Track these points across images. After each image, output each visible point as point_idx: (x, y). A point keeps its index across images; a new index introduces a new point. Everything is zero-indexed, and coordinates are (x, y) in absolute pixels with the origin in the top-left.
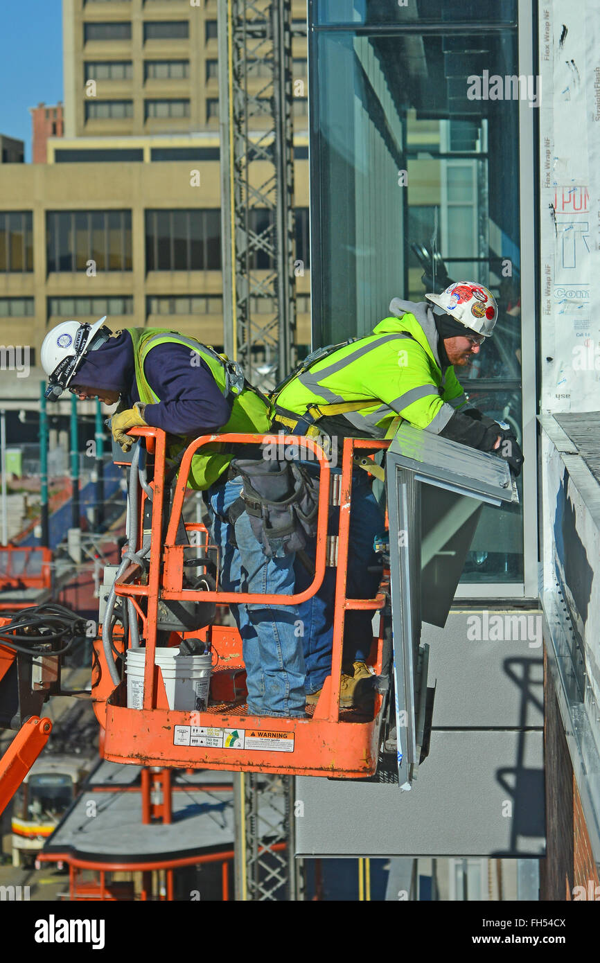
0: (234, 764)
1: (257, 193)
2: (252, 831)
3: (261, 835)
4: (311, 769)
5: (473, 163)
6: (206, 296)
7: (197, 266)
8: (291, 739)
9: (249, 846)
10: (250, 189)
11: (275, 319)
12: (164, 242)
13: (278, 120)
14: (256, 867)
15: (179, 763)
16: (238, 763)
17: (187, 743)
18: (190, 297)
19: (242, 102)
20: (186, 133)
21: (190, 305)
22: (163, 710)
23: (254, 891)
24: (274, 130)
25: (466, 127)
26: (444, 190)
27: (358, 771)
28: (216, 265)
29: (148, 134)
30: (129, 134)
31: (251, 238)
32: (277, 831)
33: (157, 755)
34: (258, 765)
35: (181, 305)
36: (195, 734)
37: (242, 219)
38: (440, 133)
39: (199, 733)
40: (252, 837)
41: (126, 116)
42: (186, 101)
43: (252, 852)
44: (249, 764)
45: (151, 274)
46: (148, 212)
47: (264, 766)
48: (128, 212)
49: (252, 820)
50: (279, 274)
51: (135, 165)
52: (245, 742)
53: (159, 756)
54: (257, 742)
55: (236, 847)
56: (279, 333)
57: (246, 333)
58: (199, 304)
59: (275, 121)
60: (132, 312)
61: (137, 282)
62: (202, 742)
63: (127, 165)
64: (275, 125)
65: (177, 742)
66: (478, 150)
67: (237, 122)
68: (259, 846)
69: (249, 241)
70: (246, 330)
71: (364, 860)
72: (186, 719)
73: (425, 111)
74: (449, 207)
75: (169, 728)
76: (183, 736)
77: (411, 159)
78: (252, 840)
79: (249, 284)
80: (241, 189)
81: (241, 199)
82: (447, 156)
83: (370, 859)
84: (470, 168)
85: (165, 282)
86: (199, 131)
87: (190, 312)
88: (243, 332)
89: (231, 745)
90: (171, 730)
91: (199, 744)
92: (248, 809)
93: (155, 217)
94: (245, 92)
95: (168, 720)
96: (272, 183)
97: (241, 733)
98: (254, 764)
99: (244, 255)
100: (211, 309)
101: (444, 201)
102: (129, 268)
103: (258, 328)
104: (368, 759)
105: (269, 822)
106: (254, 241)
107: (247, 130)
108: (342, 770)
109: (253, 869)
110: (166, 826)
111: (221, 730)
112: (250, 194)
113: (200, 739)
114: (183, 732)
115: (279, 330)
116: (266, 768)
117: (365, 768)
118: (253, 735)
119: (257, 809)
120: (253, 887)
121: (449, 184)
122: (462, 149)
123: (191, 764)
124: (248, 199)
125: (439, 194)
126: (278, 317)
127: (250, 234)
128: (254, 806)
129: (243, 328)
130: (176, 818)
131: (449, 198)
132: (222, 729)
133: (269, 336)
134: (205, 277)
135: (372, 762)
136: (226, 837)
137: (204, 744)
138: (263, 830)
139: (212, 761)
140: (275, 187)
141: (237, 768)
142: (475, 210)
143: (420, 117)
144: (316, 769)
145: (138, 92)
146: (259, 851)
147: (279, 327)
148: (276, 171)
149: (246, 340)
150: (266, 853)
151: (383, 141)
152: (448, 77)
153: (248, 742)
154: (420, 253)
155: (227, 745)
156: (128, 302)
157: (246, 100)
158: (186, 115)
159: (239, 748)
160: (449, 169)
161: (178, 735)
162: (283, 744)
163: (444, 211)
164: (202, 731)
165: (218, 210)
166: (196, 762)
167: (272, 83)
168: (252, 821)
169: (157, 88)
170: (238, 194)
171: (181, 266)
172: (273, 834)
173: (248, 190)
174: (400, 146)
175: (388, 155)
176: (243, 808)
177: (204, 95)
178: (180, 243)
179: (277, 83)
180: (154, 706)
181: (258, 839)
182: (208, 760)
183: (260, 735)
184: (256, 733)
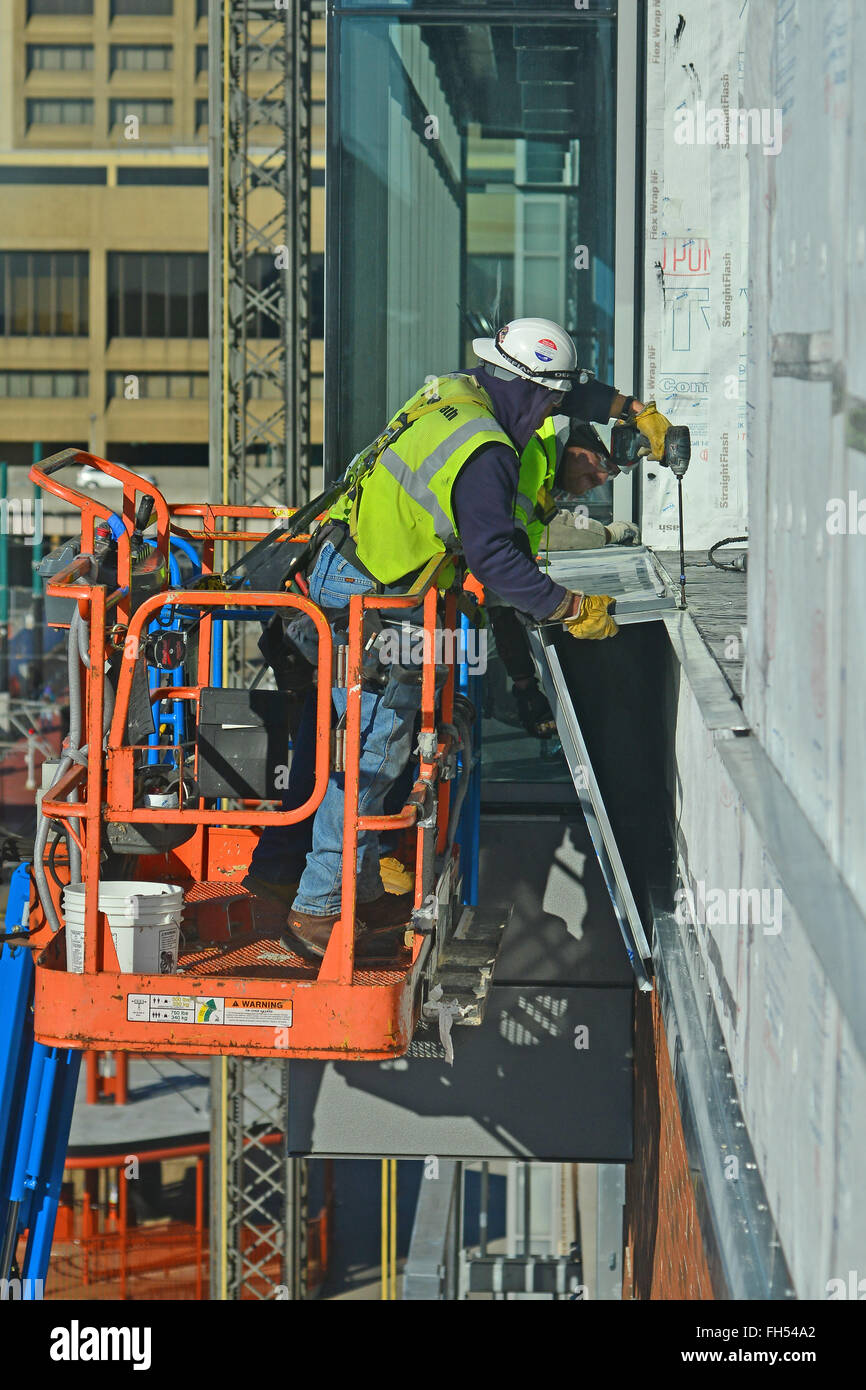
0: (211, 1045)
1: (259, 234)
2: (235, 1117)
3: (248, 1123)
4: (316, 1049)
5: (561, 199)
6: (190, 374)
7: (179, 332)
8: (287, 1009)
9: (231, 1138)
10: (248, 227)
11: (281, 410)
12: (133, 298)
13: (290, 133)
14: (239, 1166)
15: (135, 1046)
16: (217, 1044)
17: (145, 1017)
18: (168, 374)
19: (240, 108)
20: (166, 147)
21: (168, 385)
22: (111, 972)
23: (237, 1199)
24: (284, 148)
25: (550, 150)
26: (519, 236)
27: (381, 1051)
28: (202, 332)
29: (115, 146)
30: (87, 146)
31: (249, 297)
32: (269, 1117)
33: (104, 1035)
34: (243, 1046)
35: (156, 385)
36: (156, 1005)
37: (238, 270)
38: (515, 157)
39: (162, 1004)
40: (236, 1125)
41: (85, 121)
42: (167, 102)
43: (234, 1145)
44: (231, 1045)
45: (115, 342)
46: (112, 256)
47: (252, 1047)
48: (84, 255)
49: (235, 1101)
50: (287, 347)
51: (95, 190)
52: (225, 1014)
53: (108, 1036)
54: (241, 1014)
55: (211, 1138)
56: (285, 430)
57: (240, 429)
58: (180, 384)
59: (286, 135)
60: (87, 394)
61: (94, 351)
62: (166, 1016)
63: (83, 189)
64: (286, 140)
65: (131, 1016)
66: (567, 181)
67: (234, 136)
68: (244, 1137)
69: (247, 301)
70: (240, 424)
71: (389, 1162)
72: (143, 986)
73: (493, 127)
74: (527, 259)
75: (120, 998)
76: (141, 1008)
77: (472, 192)
78: (235, 1129)
79: (245, 360)
80: (237, 228)
81: (237, 243)
82: (525, 189)
83: (398, 1161)
84: (556, 206)
85: (132, 352)
86: (184, 145)
87: (168, 395)
88: (236, 426)
89: (207, 1018)
90: (124, 1000)
91: (162, 1018)
92: (231, 1087)
93: (121, 261)
94: (246, 93)
95: (119, 987)
96: (281, 221)
97: (219, 1002)
98: (238, 1045)
99: (239, 320)
100: (196, 392)
101: (519, 251)
102: (84, 332)
103: (258, 421)
104: (396, 1033)
105: (259, 1105)
106: (253, 302)
107: (246, 147)
108: (359, 1051)
109: (235, 1169)
110: (119, 1107)
111: (192, 999)
112: (249, 237)
113: (163, 1012)
114: (139, 1003)
115: (285, 425)
116: (254, 1050)
117: (390, 1046)
118: (236, 1005)
119: (242, 1086)
120: (235, 1194)
121: (526, 229)
122: (545, 180)
123: (151, 1046)
124: (246, 243)
125: (512, 240)
126: (285, 408)
127: (248, 292)
128: (238, 1082)
129: (236, 421)
130: (133, 1097)
131: (526, 247)
132: (194, 997)
133: (272, 433)
134: (189, 347)
135: (400, 1038)
136: (201, 1123)
137: (169, 1019)
138: (249, 1117)
139: (181, 1041)
140: (284, 227)
141: (214, 1051)
142: (562, 264)
143: (486, 135)
144: (323, 1049)
145: (100, 88)
146: (244, 1144)
147: (286, 420)
148: (286, 205)
149: (241, 438)
150: (254, 1148)
151: (431, 162)
152: (522, 83)
153: (229, 1015)
154: (476, 326)
155: (200, 1020)
156: (82, 380)
157: (246, 104)
158: (167, 122)
159: (217, 1023)
160: (526, 205)
161: (132, 1008)
162: (277, 1017)
163: (519, 266)
164: (166, 1001)
165: (204, 255)
166: (158, 1044)
167: (282, 82)
168: (235, 1103)
169: (128, 84)
170: (233, 238)
171: (156, 332)
172: (265, 1120)
173: (246, 230)
174: (457, 174)
175: (440, 181)
176: (225, 1085)
177: (193, 95)
178: (156, 300)
179: (289, 83)
180: (100, 968)
181: (243, 1127)
182: (175, 1041)
183: (245, 1004)
184: (240, 1002)
